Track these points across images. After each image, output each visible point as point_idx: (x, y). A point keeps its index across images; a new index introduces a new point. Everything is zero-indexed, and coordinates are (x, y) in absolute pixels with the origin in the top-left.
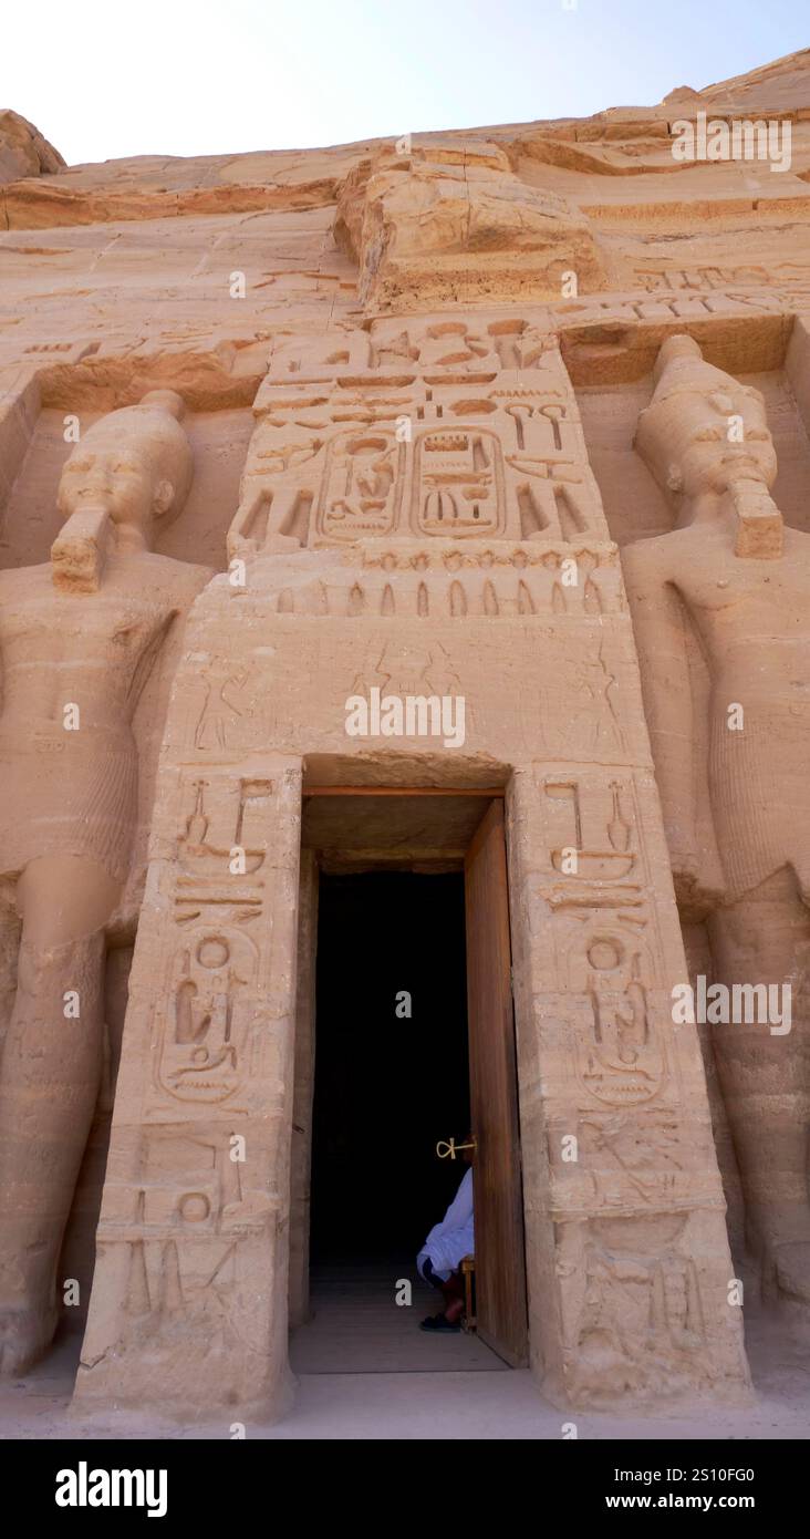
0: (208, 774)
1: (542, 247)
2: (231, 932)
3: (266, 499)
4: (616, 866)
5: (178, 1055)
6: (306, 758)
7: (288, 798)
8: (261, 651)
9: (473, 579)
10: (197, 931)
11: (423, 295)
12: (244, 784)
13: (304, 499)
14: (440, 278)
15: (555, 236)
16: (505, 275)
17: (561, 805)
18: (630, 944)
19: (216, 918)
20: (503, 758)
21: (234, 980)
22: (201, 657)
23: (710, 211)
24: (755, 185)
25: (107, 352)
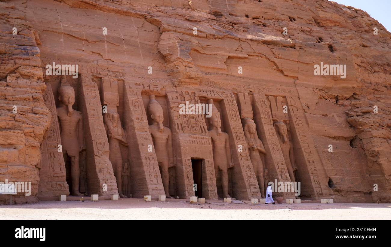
0: (186, 158)
1: (197, 80)
2: (189, 171)
3: (178, 124)
4: (211, 167)
5: (188, 179)
6: (192, 158)
7: (191, 161)
8: (187, 147)
9: (200, 140)
10: (187, 171)
11: (183, 84)
12: (188, 159)
13: (181, 124)
14: (185, 82)
16: (192, 83)
17: (208, 162)
18: (212, 173)
19: (188, 170)
20: (204, 158)
21: (190, 175)
22: (183, 147)
23: (213, 68)
24: (219, 63)
25: (147, 88)
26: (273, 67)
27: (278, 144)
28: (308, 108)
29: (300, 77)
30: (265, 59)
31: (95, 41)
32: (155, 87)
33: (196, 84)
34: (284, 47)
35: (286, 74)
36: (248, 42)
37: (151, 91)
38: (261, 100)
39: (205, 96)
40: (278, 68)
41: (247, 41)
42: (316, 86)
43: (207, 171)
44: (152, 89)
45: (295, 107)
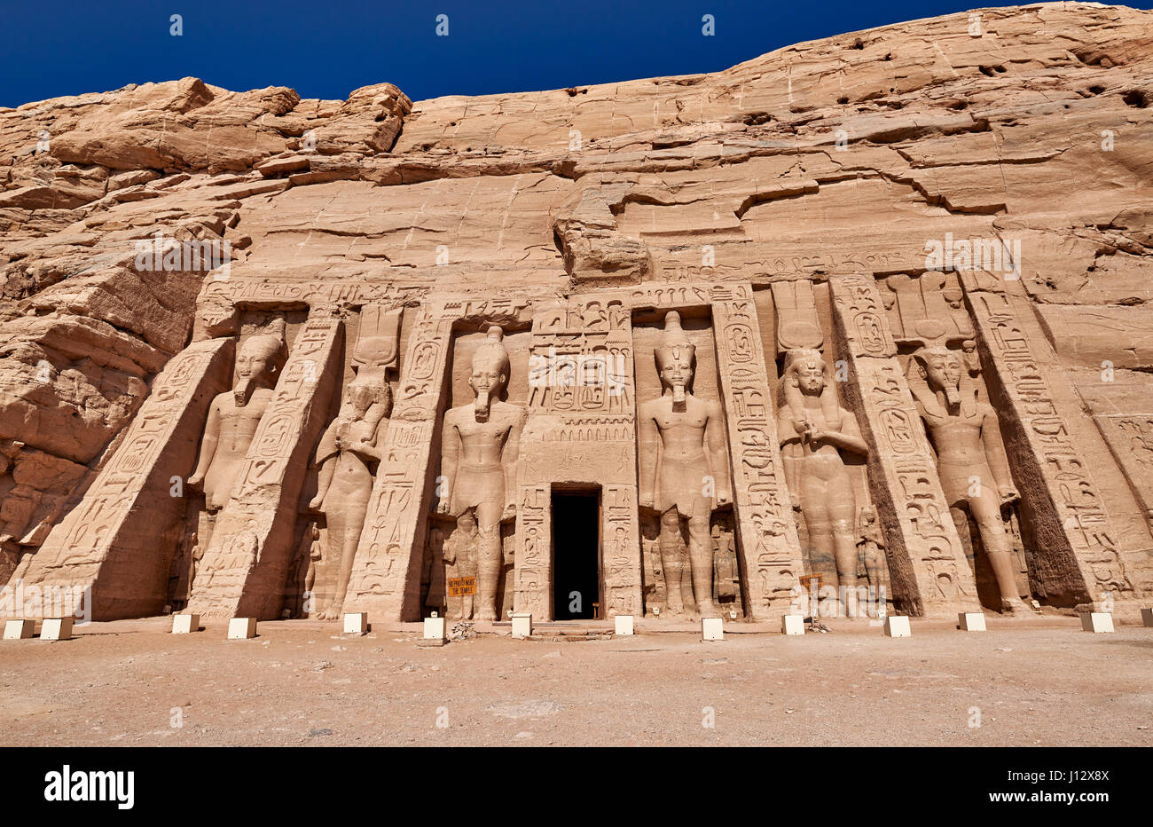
1: (629, 267)
2: (536, 527)
3: (536, 389)
4: (625, 510)
6: (552, 484)
7: (548, 493)
10: (529, 527)
11: (586, 285)
12: (537, 490)
13: (547, 390)
14: (591, 279)
15: (633, 261)
16: (615, 278)
17: (613, 495)
18: (626, 529)
19: (535, 523)
20: (600, 482)
21: (538, 538)
23: (696, 233)
24: (717, 216)
25: (474, 311)
26: (909, 196)
27: (910, 414)
28: (1054, 287)
29: (1010, 202)
30: (881, 180)
31: (381, 231)
32: (501, 306)
33: (627, 279)
34: (948, 133)
35: (954, 203)
36: (823, 151)
37: (488, 317)
38: (855, 289)
39: (651, 305)
40: (924, 193)
41: (821, 148)
42: (1081, 219)
43: (606, 521)
44: (488, 312)
45: (995, 292)
